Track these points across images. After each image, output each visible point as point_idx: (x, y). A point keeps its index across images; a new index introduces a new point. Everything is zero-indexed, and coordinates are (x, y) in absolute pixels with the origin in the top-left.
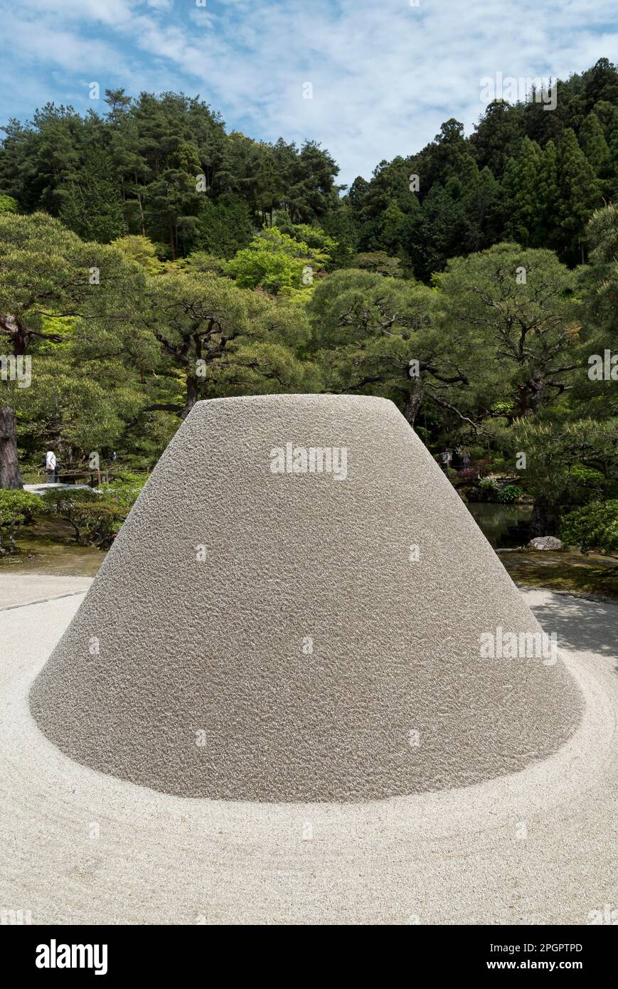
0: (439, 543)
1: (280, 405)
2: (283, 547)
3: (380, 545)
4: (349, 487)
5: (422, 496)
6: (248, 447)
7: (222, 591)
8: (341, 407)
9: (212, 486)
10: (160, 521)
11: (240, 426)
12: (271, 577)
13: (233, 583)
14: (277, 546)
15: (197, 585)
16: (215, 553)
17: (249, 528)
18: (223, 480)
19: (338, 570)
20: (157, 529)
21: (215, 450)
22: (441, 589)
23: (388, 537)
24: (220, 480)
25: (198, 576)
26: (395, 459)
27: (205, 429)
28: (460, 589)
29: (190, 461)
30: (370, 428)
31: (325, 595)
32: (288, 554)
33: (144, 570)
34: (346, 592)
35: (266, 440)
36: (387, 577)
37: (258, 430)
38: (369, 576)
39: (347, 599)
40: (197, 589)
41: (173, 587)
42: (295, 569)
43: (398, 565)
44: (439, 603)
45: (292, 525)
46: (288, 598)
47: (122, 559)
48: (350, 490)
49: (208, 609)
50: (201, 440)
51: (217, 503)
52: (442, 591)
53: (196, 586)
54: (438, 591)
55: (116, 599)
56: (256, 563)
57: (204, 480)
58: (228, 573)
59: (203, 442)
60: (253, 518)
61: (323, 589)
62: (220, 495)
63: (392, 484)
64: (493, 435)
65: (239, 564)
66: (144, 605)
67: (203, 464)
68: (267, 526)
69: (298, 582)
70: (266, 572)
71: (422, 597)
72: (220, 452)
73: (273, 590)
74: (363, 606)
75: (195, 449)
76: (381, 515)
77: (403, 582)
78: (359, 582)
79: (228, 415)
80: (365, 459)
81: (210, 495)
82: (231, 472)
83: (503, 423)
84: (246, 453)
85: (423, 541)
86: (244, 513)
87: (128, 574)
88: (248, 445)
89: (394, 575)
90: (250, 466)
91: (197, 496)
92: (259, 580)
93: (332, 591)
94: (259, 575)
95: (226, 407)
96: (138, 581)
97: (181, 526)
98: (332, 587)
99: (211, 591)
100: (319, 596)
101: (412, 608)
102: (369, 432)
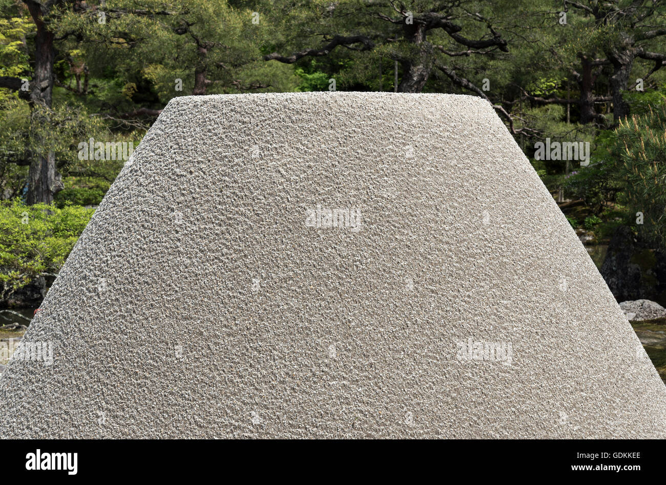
0: (575, 323)
1: (331, 109)
2: (351, 331)
3: (495, 328)
4: (445, 239)
5: (549, 252)
6: (282, 176)
7: (257, 400)
8: (426, 113)
9: (227, 236)
10: (137, 290)
11: (267, 142)
12: (333, 378)
13: (273, 387)
14: (342, 330)
15: (213, 391)
16: (240, 342)
17: (294, 303)
18: (245, 227)
19: (436, 365)
20: (131, 302)
21: (227, 178)
22: (582, 391)
23: (507, 314)
24: (240, 228)
25: (214, 377)
26: (507, 195)
27: (205, 144)
28: (606, 390)
29: (183, 195)
30: (469, 146)
31: (418, 404)
32: (359, 342)
33: (115, 368)
34: (449, 400)
35: (312, 164)
36: (507, 375)
37: (297, 149)
38: (482, 374)
39: (452, 409)
40: (215, 397)
41: (171, 393)
42: (371, 365)
43: (523, 357)
44: (581, 412)
45: (362, 299)
46: (363, 408)
47: (69, 349)
48: (447, 243)
49: (235, 428)
50: (198, 162)
51: (238, 263)
52: (584, 394)
53: (212, 393)
54: (578, 394)
55: (67, 413)
56: (308, 356)
57: (211, 226)
58: (264, 372)
59: (202, 166)
60: (300, 287)
61: (415, 395)
62: (240, 251)
63: (507, 234)
64: (538, 134)
65: (281, 358)
66: (122, 422)
67: (208, 201)
68: (323, 300)
69: (376, 384)
70: (326, 369)
71: (558, 404)
72: (235, 182)
73: (338, 397)
74: (475, 418)
75: (189, 176)
76: (494, 282)
77: (529, 381)
78: (467, 383)
79: (244, 123)
80: (466, 196)
81: (225, 250)
82: (258, 215)
83: (556, 114)
84: (281, 184)
85: (554, 320)
86: (285, 280)
87: (84, 373)
88: (284, 173)
89: (517, 372)
90: (289, 206)
91: (202, 251)
92: (315, 382)
93: (429, 397)
94: (314, 375)
95: (239, 109)
96: (106, 385)
97: (178, 299)
98: (429, 392)
99: (238, 400)
100: (410, 405)
101: (545, 420)
102: (469, 153)
